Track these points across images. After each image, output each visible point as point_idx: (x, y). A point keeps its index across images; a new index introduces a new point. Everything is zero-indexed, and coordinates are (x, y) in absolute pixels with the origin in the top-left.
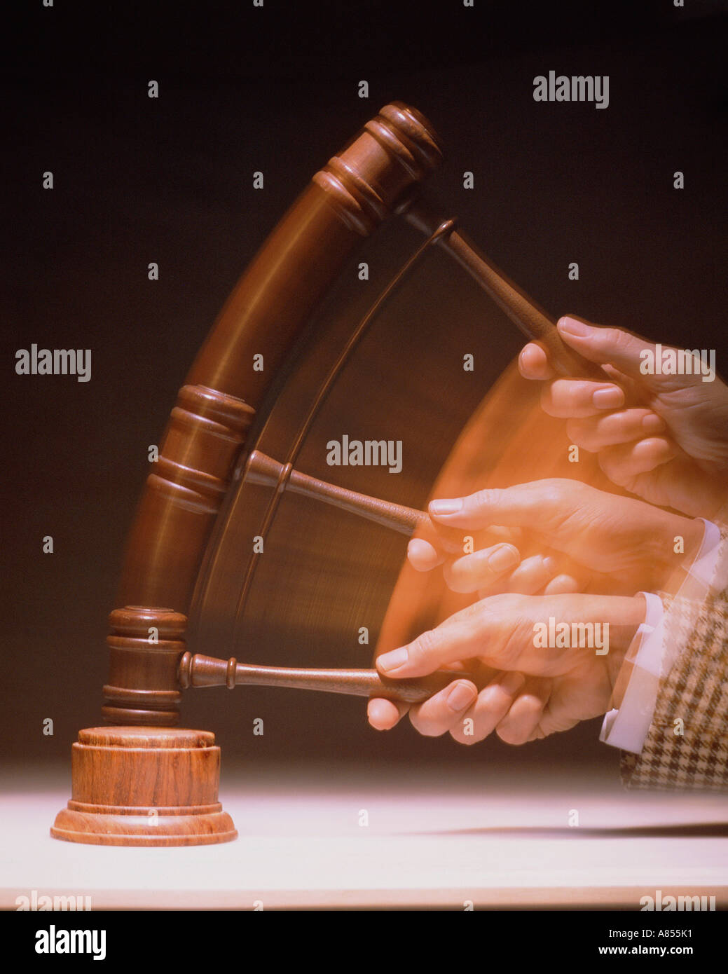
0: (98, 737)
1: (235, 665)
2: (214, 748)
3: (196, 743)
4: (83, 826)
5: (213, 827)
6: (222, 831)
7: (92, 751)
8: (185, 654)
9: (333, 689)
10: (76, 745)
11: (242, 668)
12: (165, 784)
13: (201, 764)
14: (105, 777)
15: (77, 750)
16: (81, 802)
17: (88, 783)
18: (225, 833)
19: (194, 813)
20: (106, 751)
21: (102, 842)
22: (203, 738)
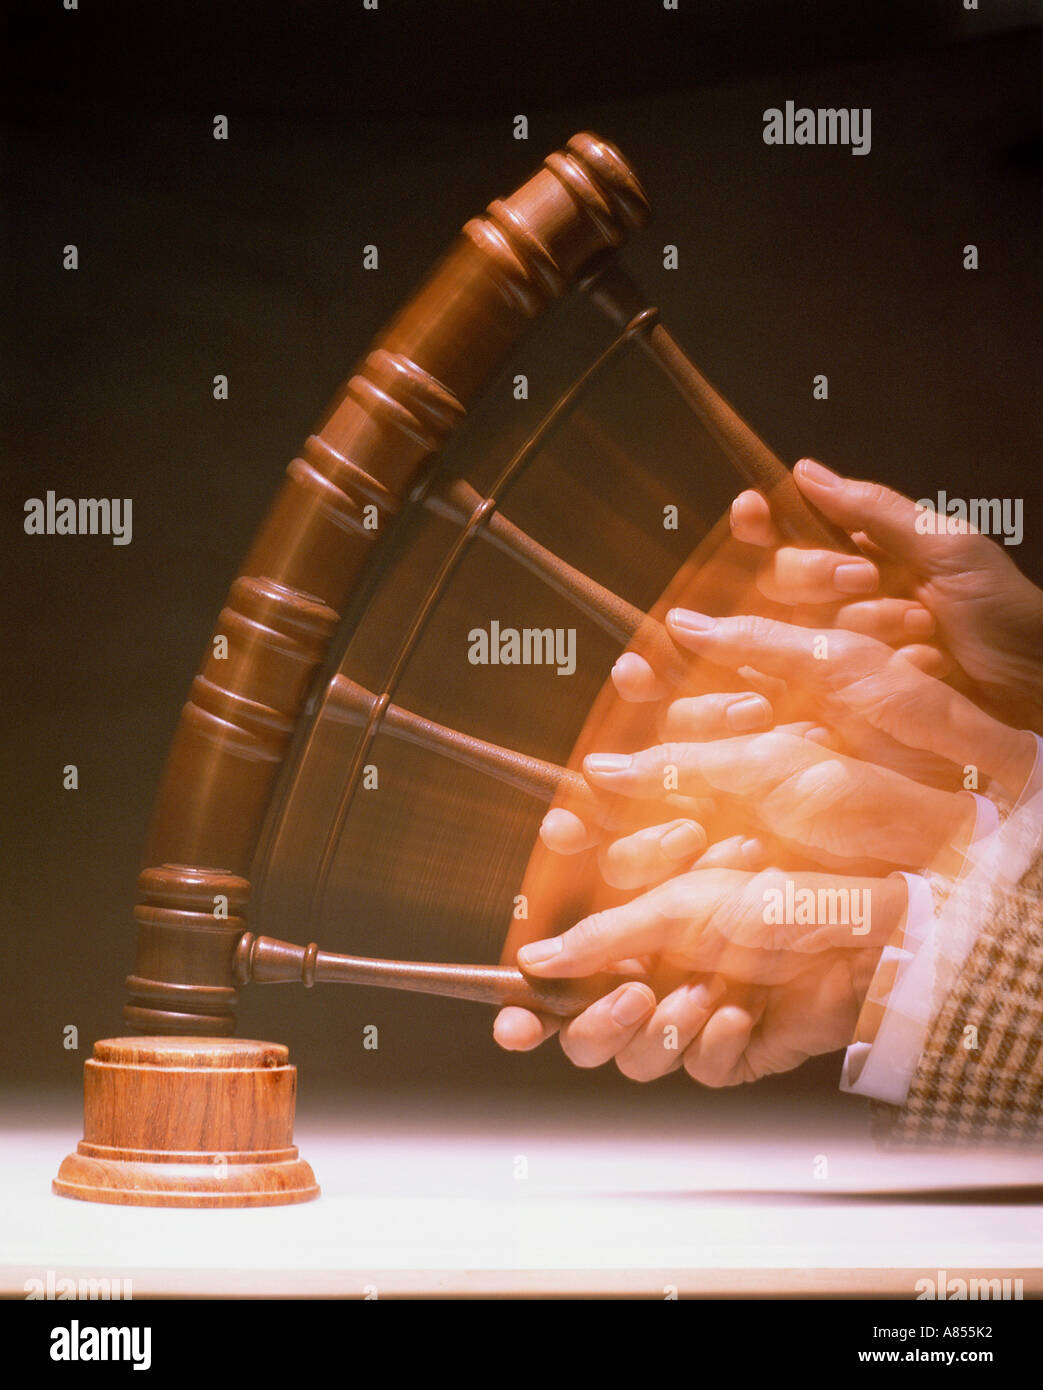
0: (121, 1050)
1: (315, 954)
2: (286, 1068)
3: (262, 1060)
4: (99, 1178)
5: (286, 1181)
6: (297, 1187)
7: (114, 1071)
8: (245, 936)
9: (453, 993)
10: (91, 1062)
11: (324, 958)
12: (217, 1120)
13: (269, 1090)
14: (132, 1108)
15: (91, 1068)
16: (96, 1144)
17: (107, 1116)
18: (302, 1190)
19: (259, 1160)
20: (134, 1071)
21: (127, 1200)
22: (272, 1053)
